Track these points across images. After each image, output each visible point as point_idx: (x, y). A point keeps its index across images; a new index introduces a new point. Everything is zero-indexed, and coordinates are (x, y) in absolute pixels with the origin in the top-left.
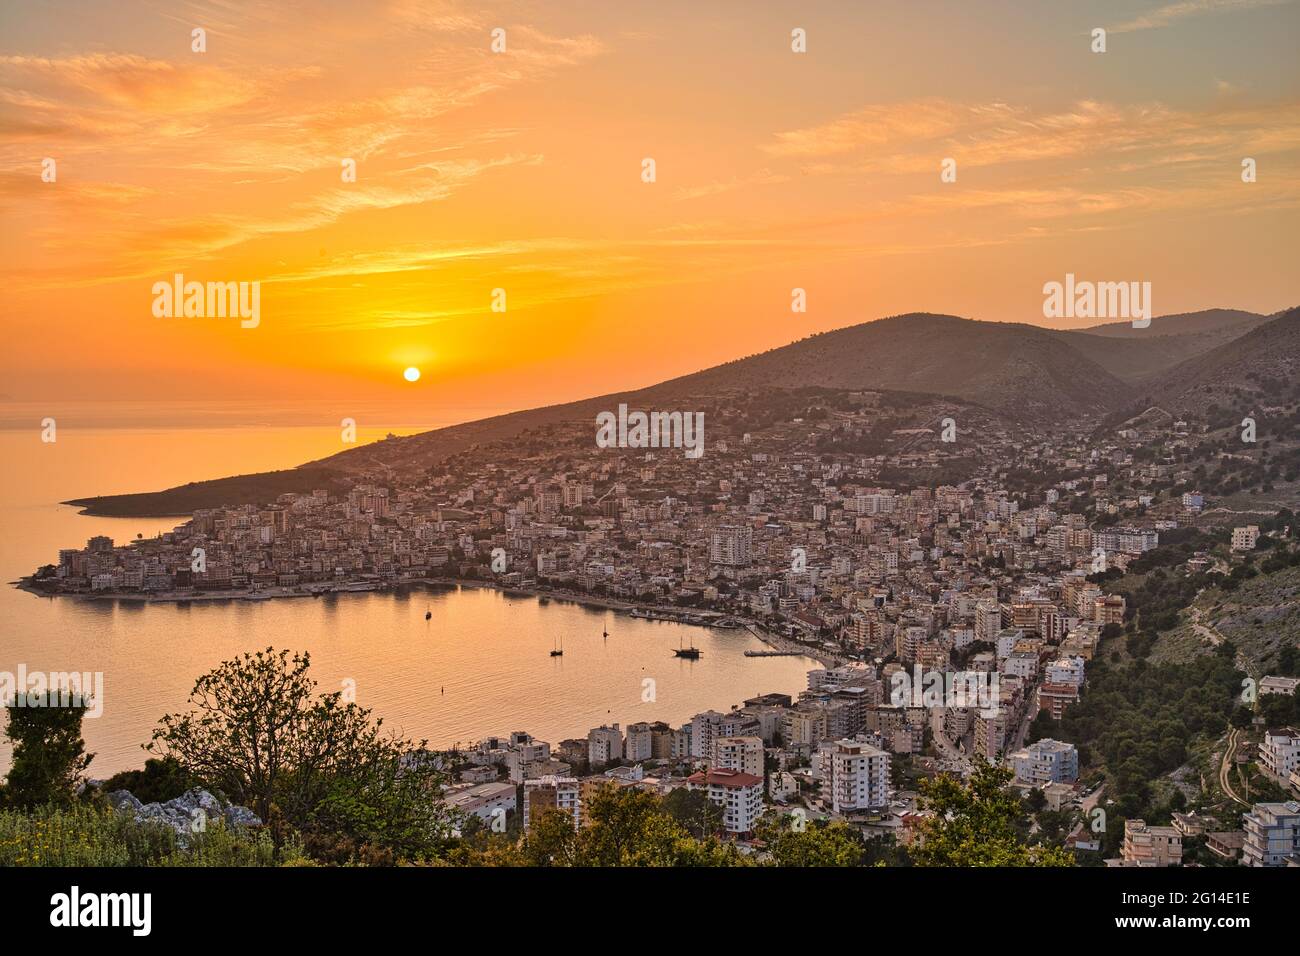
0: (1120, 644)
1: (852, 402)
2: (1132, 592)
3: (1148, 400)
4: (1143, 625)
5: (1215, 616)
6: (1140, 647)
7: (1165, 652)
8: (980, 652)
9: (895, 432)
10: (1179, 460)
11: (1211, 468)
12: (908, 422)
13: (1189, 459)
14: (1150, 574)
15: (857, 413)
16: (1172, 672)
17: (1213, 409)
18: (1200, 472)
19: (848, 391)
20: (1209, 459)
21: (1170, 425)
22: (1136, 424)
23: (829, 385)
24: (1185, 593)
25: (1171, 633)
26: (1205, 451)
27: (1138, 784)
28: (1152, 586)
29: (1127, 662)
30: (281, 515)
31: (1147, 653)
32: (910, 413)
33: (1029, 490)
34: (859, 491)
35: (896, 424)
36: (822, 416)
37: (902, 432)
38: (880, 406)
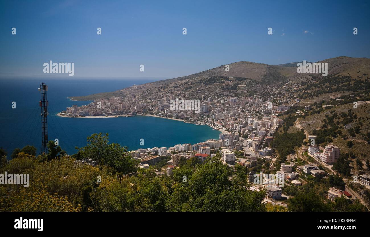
0: (282, 129)
1: (230, 79)
2: (285, 119)
3: (289, 80)
4: (287, 125)
5: (301, 123)
6: (286, 129)
7: (291, 130)
8: (254, 130)
9: (238, 86)
10: (295, 92)
11: (301, 94)
12: (241, 84)
13: (297, 92)
14: (289, 115)
15: (231, 82)
16: (291, 134)
17: (303, 82)
18: (299, 95)
19: (229, 77)
20: (301, 92)
21: (294, 85)
22: (287, 85)
23: (225, 76)
24: (295, 119)
25: (292, 127)
26: (300, 90)
27: (284, 156)
28: (289, 117)
29: (283, 132)
30: (112, 101)
31: (287, 131)
32: (241, 82)
33: (265, 98)
34: (230, 97)
35: (238, 84)
36: (224, 82)
37: (239, 86)
38: (235, 80)
